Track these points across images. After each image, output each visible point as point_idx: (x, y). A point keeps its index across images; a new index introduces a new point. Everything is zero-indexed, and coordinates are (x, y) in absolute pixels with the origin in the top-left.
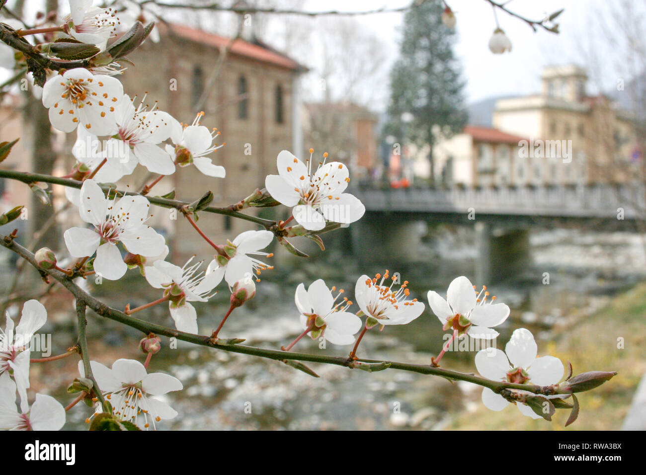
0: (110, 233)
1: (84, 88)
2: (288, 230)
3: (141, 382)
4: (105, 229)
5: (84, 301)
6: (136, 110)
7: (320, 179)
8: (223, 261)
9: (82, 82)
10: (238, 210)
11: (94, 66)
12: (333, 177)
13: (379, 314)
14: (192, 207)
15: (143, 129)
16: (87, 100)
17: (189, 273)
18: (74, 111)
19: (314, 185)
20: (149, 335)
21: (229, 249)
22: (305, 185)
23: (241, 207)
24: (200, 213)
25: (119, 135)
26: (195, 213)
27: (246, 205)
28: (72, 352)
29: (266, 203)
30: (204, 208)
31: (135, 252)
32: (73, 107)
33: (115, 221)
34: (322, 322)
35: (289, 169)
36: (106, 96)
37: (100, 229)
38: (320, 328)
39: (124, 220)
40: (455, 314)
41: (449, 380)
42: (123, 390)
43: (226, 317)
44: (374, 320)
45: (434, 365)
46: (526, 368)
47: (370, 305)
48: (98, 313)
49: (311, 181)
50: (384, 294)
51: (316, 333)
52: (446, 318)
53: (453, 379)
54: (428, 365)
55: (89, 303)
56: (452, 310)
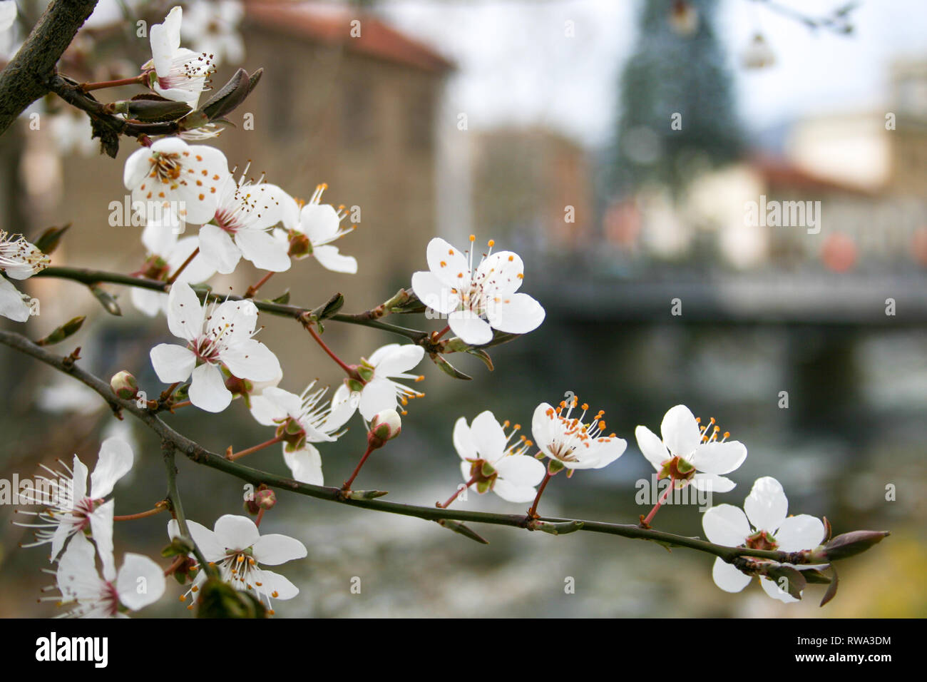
0: (210, 350)
1: (177, 163)
2: (443, 345)
3: (251, 548)
4: (203, 345)
5: (173, 442)
6: (237, 186)
7: (484, 275)
8: (356, 387)
9: (174, 156)
10: (376, 318)
12: (501, 272)
13: (566, 454)
14: (315, 315)
15: (247, 211)
16: (180, 179)
17: (309, 403)
18: (165, 194)
19: (476, 284)
20: (260, 487)
21: (364, 371)
22: (464, 284)
23: (380, 314)
24: (324, 323)
25: (216, 220)
26: (319, 323)
27: (386, 311)
28: (160, 509)
29: (413, 308)
30: (331, 315)
32: (164, 189)
33: (216, 335)
34: (491, 470)
35: (443, 264)
36: (205, 173)
37: (196, 346)
38: (489, 478)
39: (227, 334)
40: (673, 457)
41: (665, 546)
42: (226, 559)
43: (362, 463)
44: (558, 462)
45: (644, 526)
46: (774, 532)
47: (554, 444)
48: (191, 459)
49: (472, 279)
50: (571, 428)
51: (482, 486)
52: (660, 462)
53: (670, 544)
54: (635, 526)
55: (179, 445)
56: (669, 452)
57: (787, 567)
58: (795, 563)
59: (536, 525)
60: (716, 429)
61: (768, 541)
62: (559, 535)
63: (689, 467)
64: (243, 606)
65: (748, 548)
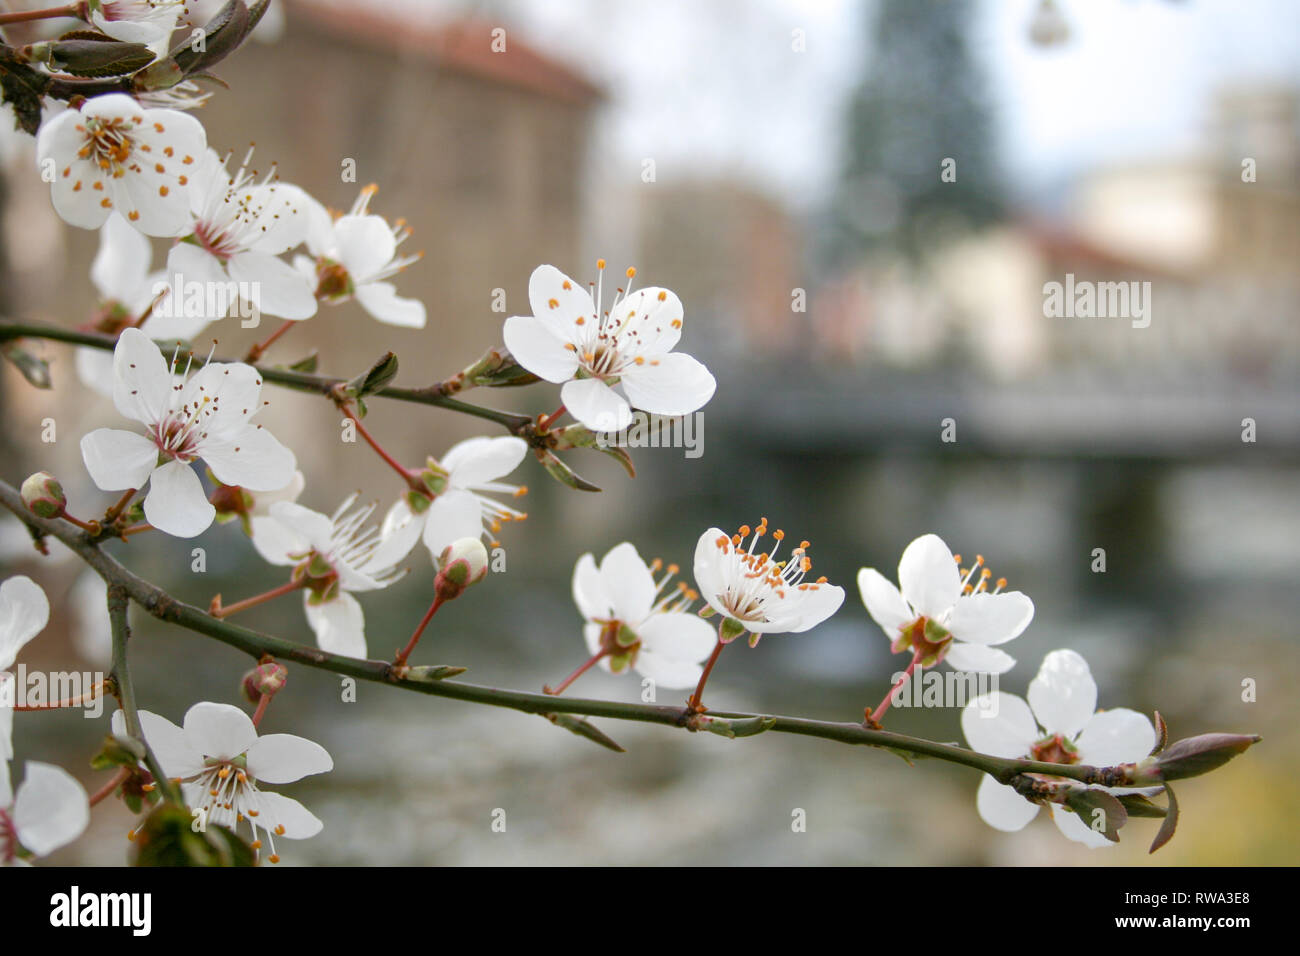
0: (178, 440)
1: (125, 137)
2: (556, 436)
3: (244, 755)
4: (169, 430)
5: (125, 589)
6: (231, 183)
7: (619, 323)
8: (420, 503)
9: (120, 125)
10: (452, 394)
11: (143, 89)
12: (646, 318)
13: (748, 610)
14: (353, 388)
15: (246, 221)
16: (130, 162)
17: (346, 528)
18: (104, 185)
19: (606, 336)
20: (262, 660)
21: (432, 478)
22: (587, 337)
23: (457, 387)
24: (369, 400)
25: (197, 237)
26: (359, 401)
27: (467, 383)
29: (510, 378)
30: (379, 388)
31: (231, 482)
32: (103, 177)
33: (189, 415)
34: (630, 636)
35: (553, 304)
36: (169, 152)
37: (158, 433)
38: (628, 649)
39: (208, 414)
40: (917, 617)
41: (904, 757)
42: (206, 772)
43: (426, 622)
44: (736, 623)
45: (872, 725)
46: (1074, 736)
47: (729, 594)
48: (153, 615)
49: (601, 328)
50: (756, 569)
51: (618, 661)
52: (897, 625)
53: (911, 754)
54: (856, 725)
55: (134, 593)
56: (911, 608)
57: (1096, 790)
58: (1109, 784)
59: (700, 722)
60: (985, 574)
61: (1066, 749)
62: (737, 738)
63: (941, 633)
64: (212, 850)
65: (1035, 762)
